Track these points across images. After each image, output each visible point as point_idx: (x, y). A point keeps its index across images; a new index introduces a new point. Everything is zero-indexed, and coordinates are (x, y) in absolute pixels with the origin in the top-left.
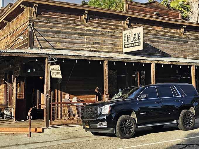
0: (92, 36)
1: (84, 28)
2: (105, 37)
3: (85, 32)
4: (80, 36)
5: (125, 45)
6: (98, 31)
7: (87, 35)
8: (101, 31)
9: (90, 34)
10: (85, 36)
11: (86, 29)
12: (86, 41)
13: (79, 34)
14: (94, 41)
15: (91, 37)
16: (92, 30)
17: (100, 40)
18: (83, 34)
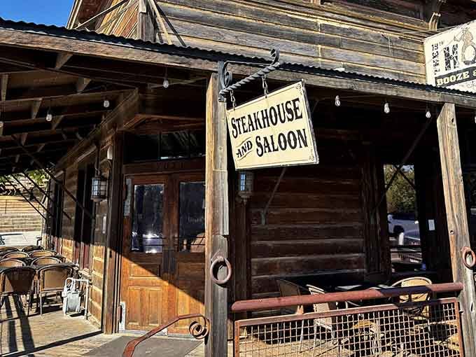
0: (338, 46)
1: (314, 20)
2: (376, 51)
3: (319, 33)
4: (302, 44)
5: (436, 78)
6: (355, 32)
7: (323, 41)
8: (365, 35)
9: (334, 38)
10: (320, 46)
11: (319, 24)
12: (320, 59)
13: (300, 38)
14: (345, 63)
15: (336, 51)
16: (338, 28)
17: (362, 60)
18: (311, 40)
